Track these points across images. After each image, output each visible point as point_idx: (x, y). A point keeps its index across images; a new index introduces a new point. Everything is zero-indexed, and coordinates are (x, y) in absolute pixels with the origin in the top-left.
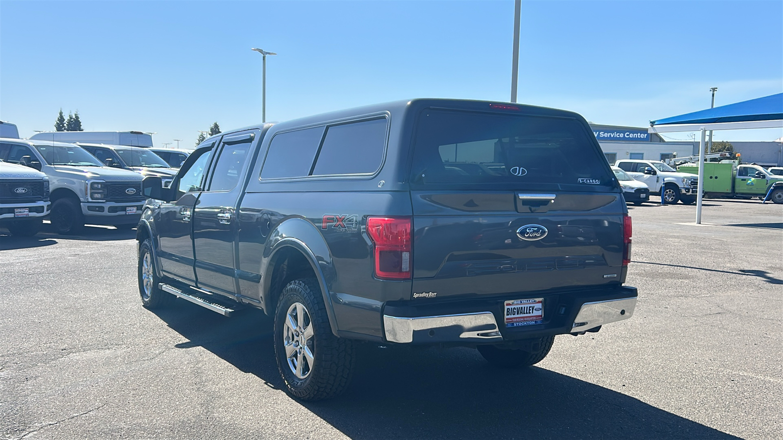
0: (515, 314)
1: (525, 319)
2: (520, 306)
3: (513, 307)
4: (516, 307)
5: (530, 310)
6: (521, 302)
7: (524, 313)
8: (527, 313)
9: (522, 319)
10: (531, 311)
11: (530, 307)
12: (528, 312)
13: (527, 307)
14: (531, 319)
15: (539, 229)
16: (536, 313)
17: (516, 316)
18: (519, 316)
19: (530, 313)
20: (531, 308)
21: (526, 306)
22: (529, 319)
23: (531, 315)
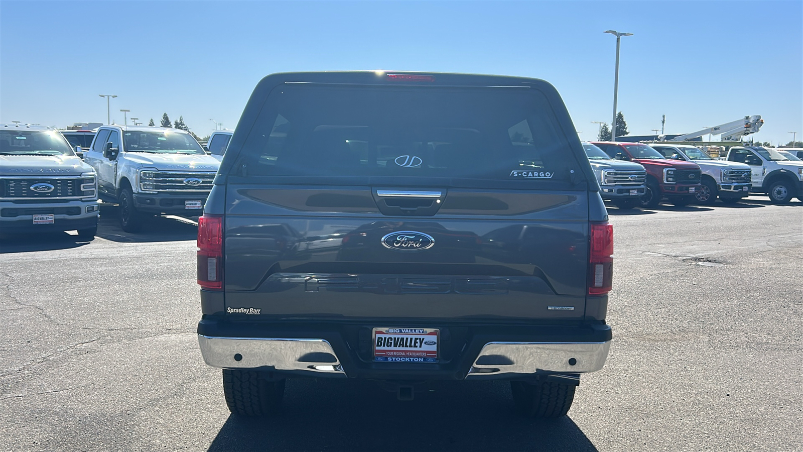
0: (391, 346)
1: (408, 354)
2: (400, 336)
3: (387, 336)
4: (393, 336)
5: (416, 342)
6: (401, 331)
7: (406, 346)
8: (411, 346)
9: (404, 354)
10: (418, 345)
11: (416, 339)
12: (413, 344)
13: (411, 339)
14: (418, 354)
15: (418, 237)
16: (425, 348)
17: (392, 348)
18: (397, 348)
19: (415, 346)
20: (418, 341)
21: (409, 337)
22: (414, 354)
23: (418, 349)
